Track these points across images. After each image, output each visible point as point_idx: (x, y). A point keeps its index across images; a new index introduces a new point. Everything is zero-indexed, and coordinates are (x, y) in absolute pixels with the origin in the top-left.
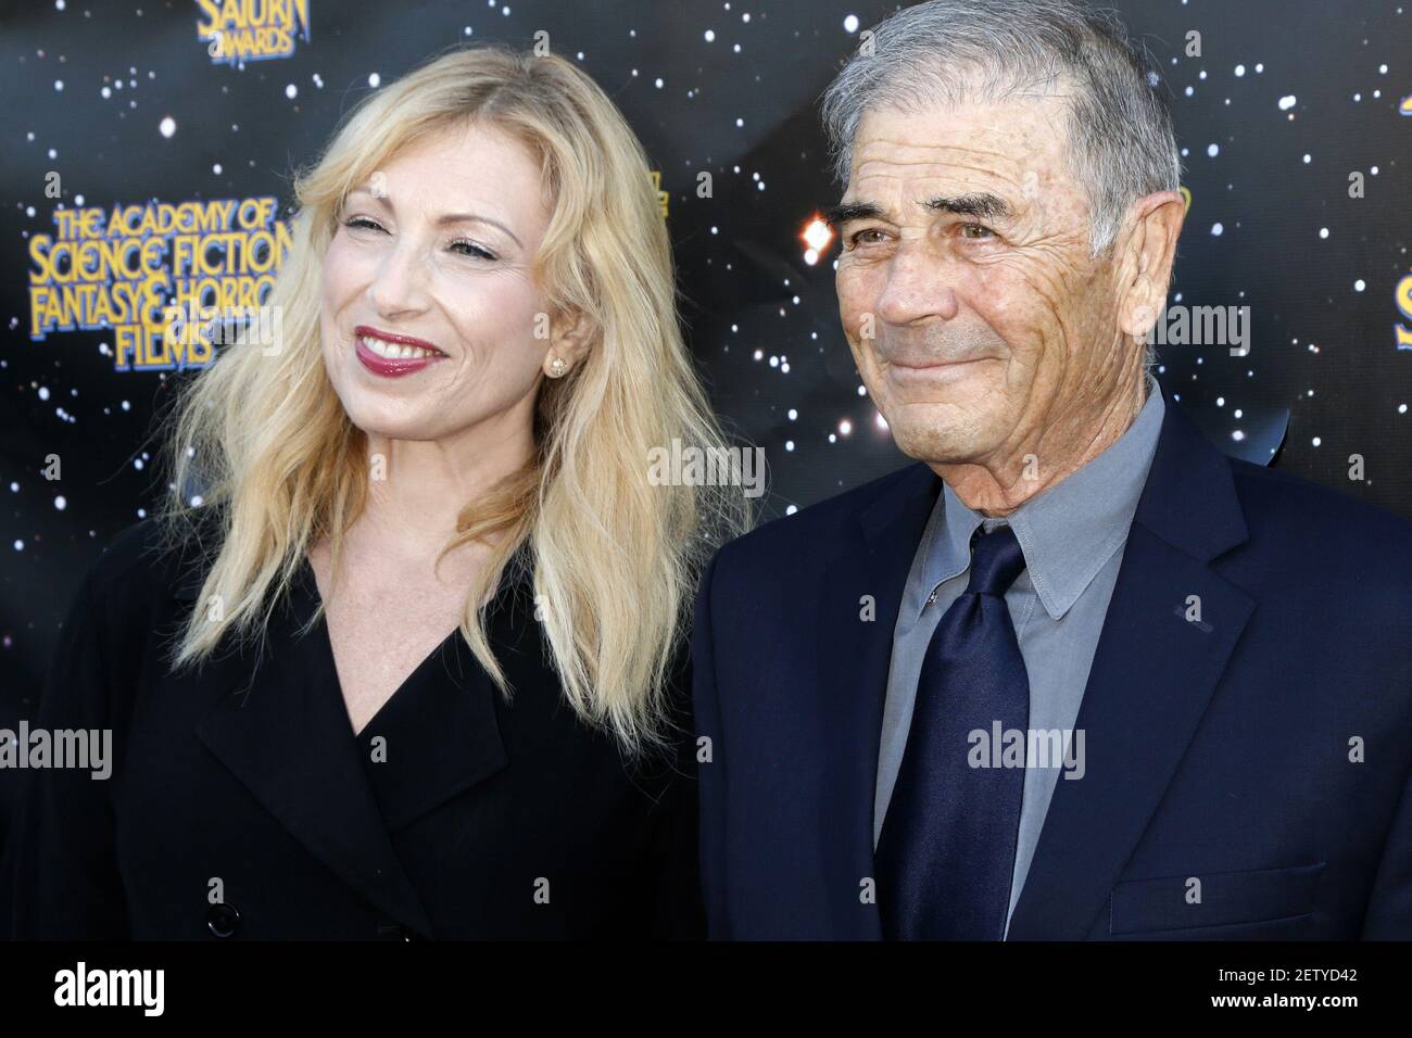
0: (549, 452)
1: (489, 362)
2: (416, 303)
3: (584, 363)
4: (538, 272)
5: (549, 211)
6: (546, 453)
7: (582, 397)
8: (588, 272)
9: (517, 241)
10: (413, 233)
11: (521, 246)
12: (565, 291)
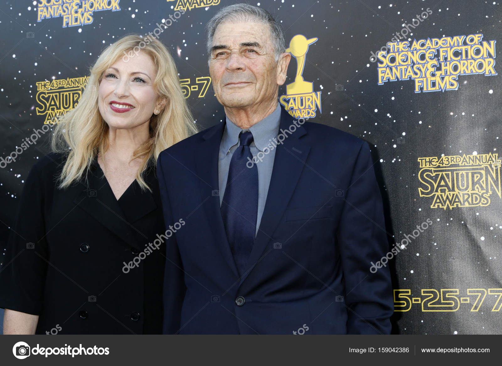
0: (157, 132)
1: (144, 109)
2: (127, 94)
3: (164, 110)
4: (155, 86)
5: (156, 72)
6: (156, 132)
7: (164, 118)
8: (166, 87)
9: (150, 78)
10: (124, 77)
11: (151, 80)
12: (161, 91)
